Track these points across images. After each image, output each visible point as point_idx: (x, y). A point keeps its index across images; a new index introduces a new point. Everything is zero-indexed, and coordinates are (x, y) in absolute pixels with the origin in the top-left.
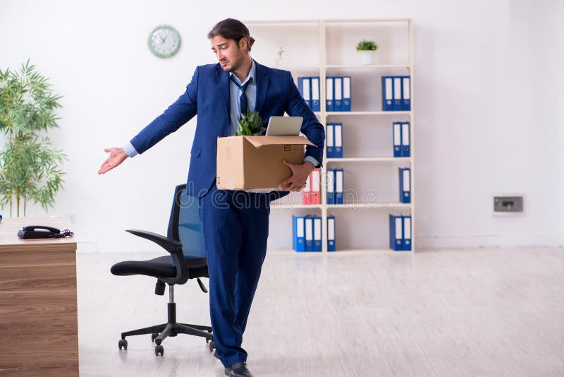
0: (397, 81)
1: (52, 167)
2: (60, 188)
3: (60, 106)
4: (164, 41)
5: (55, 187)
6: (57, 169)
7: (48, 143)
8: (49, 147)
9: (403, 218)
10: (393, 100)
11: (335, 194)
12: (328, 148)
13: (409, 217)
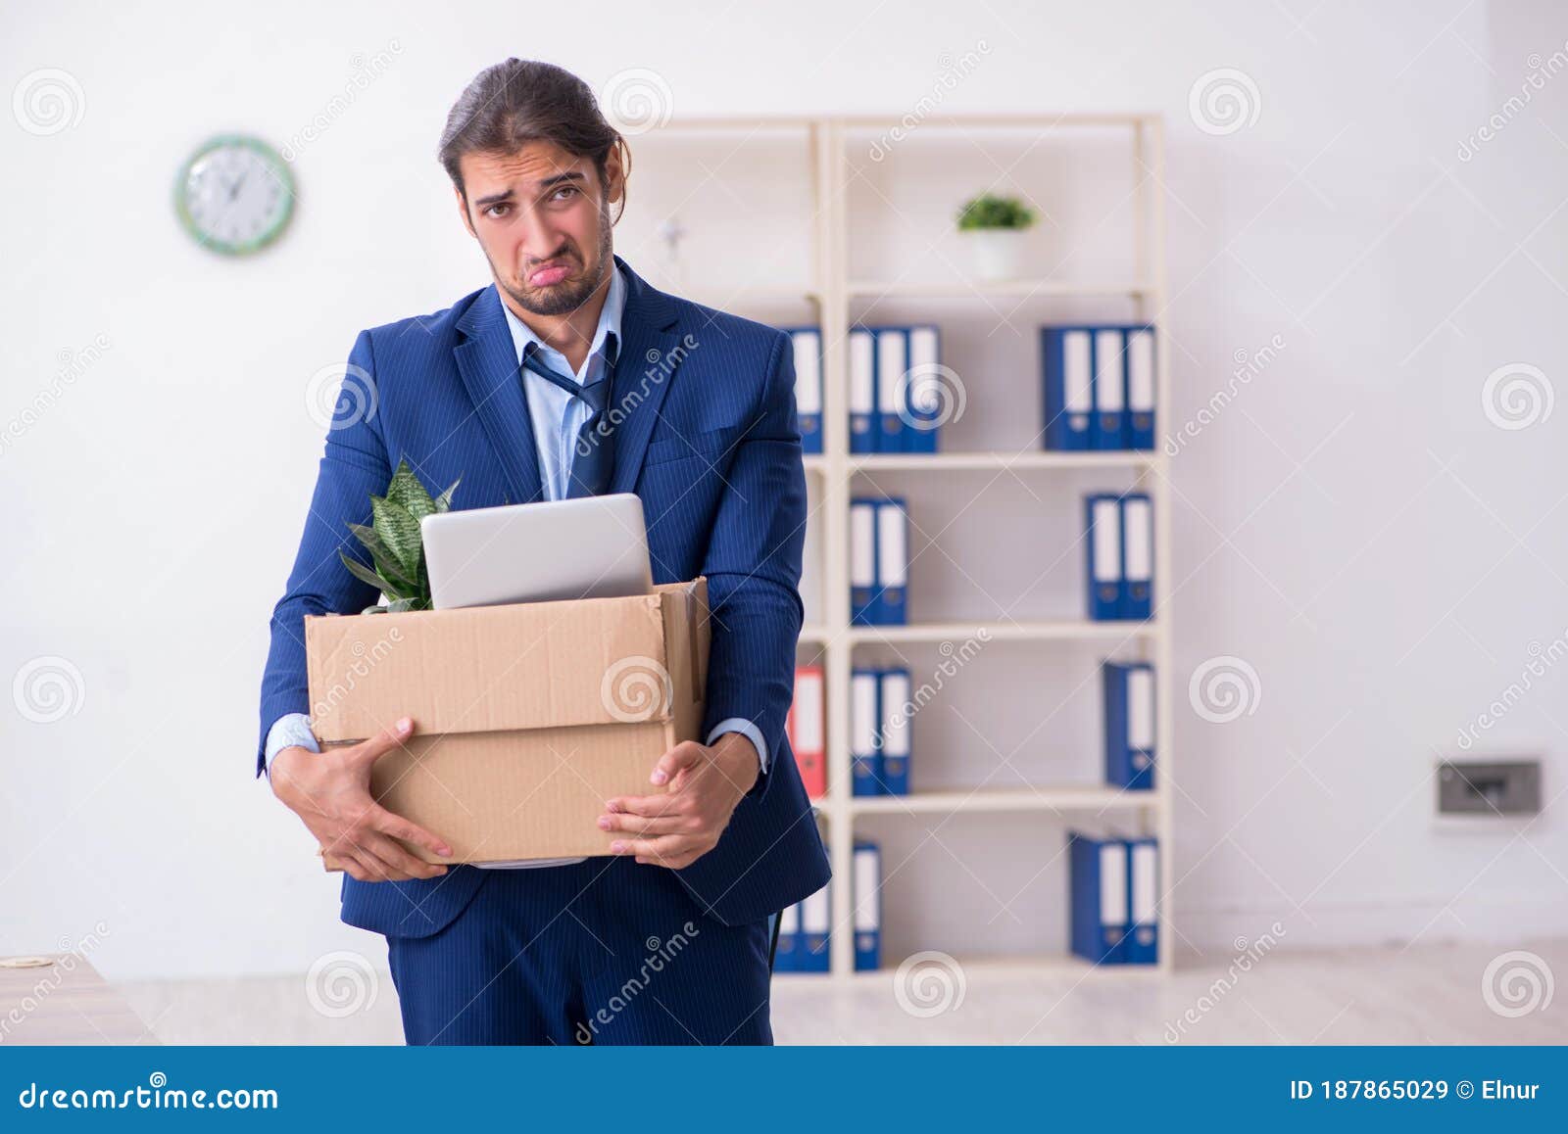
4: (234, 192)
9: (1129, 847)
10: (1094, 414)
11: (880, 759)
12: (856, 592)
13: (1153, 842)
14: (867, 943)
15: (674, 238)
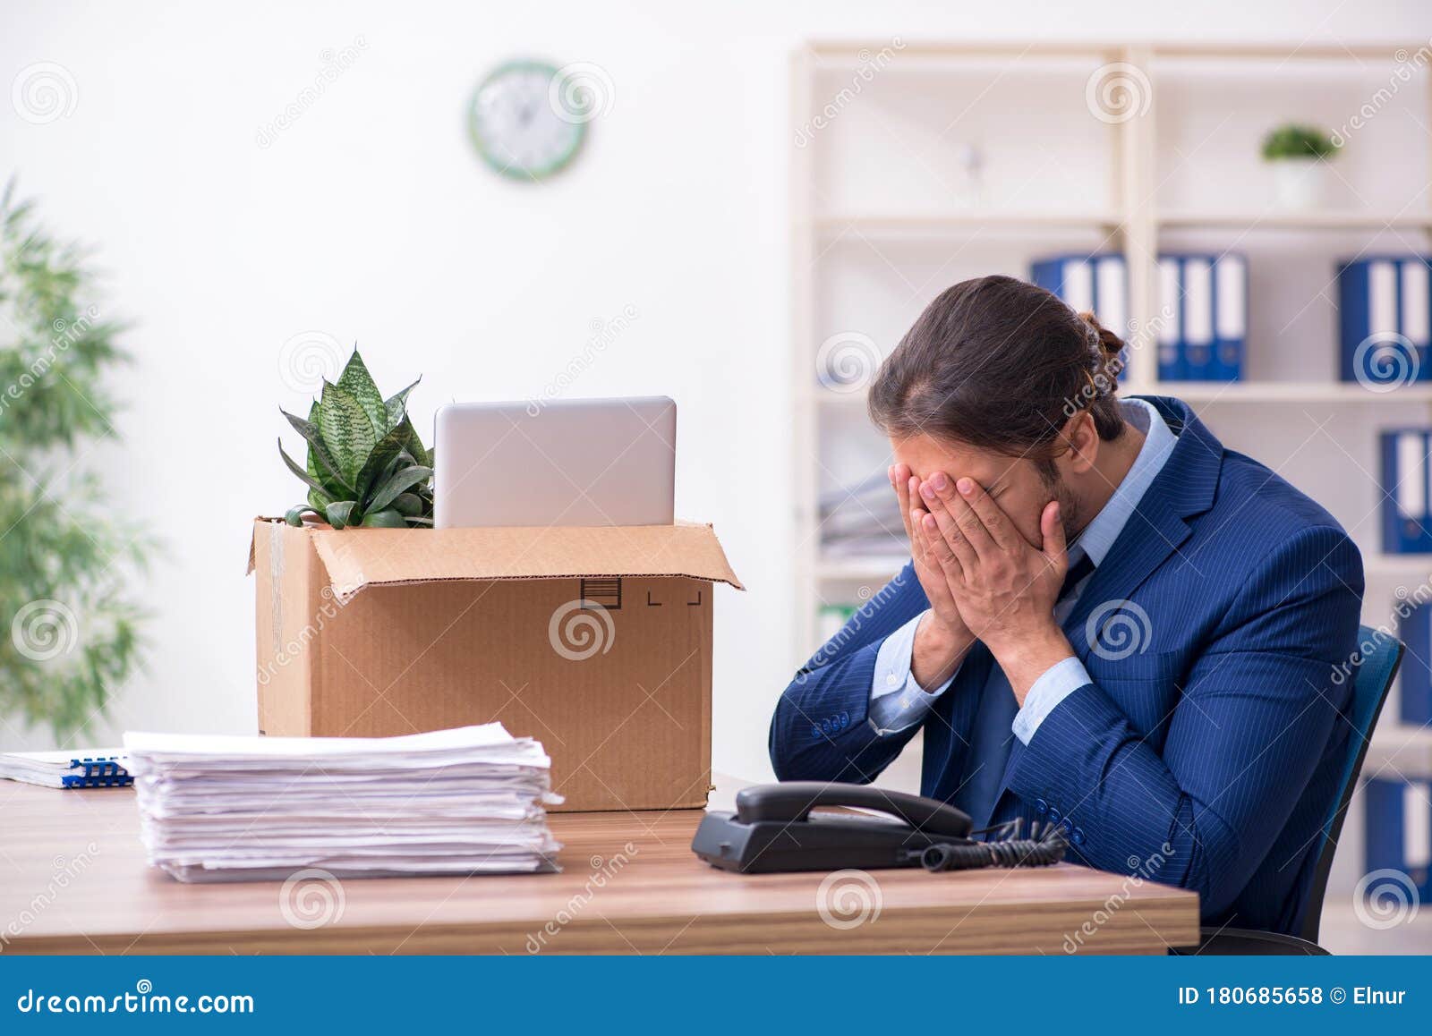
0: (1415, 276)
1: (101, 588)
2: (135, 673)
3: (128, 358)
4: (526, 116)
5: (116, 663)
6: (123, 597)
7: (95, 498)
8: (98, 512)
15: (975, 164)
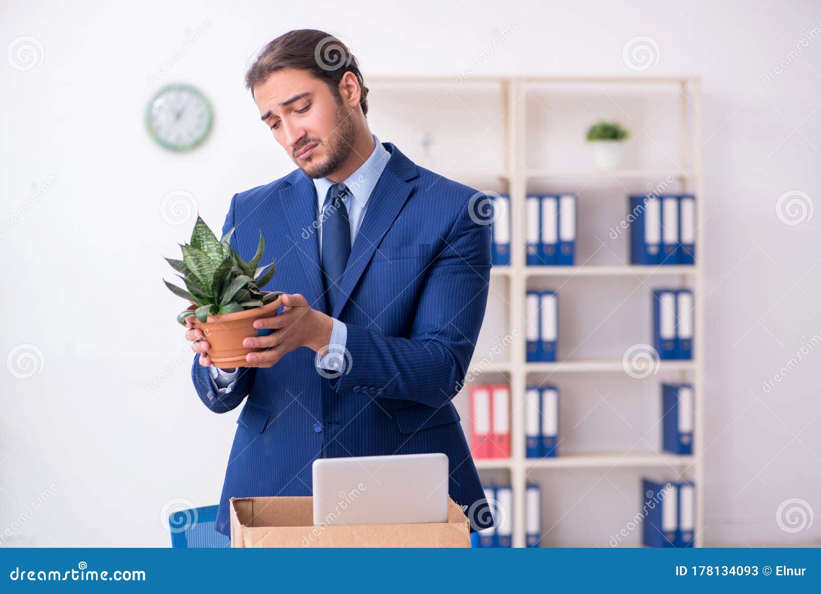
0: (670, 206)
4: (178, 116)
9: (679, 487)
10: (662, 245)
11: (541, 438)
12: (529, 344)
13: (692, 484)
14: (532, 541)
15: (427, 143)
